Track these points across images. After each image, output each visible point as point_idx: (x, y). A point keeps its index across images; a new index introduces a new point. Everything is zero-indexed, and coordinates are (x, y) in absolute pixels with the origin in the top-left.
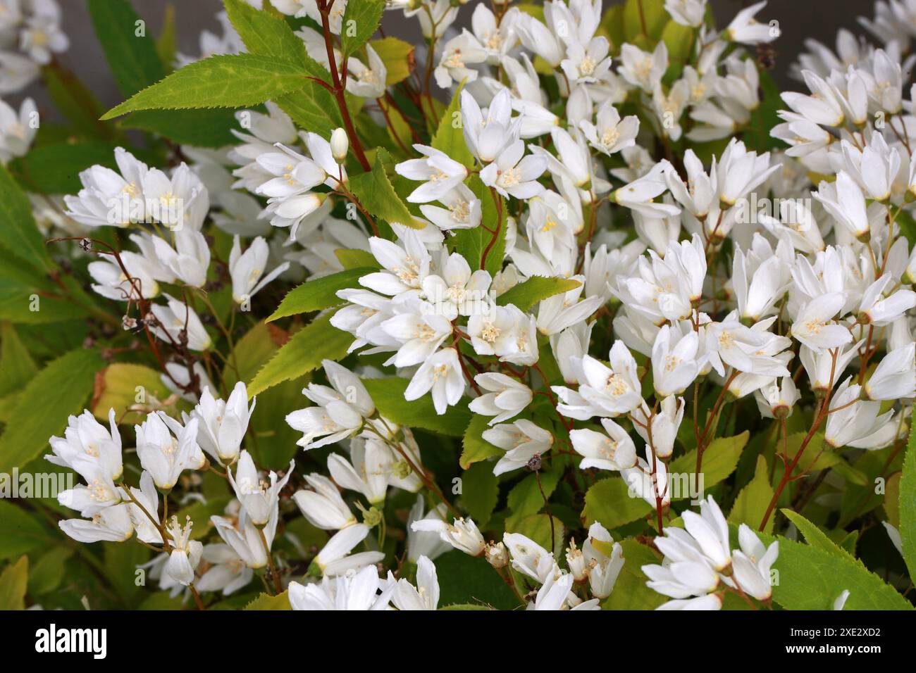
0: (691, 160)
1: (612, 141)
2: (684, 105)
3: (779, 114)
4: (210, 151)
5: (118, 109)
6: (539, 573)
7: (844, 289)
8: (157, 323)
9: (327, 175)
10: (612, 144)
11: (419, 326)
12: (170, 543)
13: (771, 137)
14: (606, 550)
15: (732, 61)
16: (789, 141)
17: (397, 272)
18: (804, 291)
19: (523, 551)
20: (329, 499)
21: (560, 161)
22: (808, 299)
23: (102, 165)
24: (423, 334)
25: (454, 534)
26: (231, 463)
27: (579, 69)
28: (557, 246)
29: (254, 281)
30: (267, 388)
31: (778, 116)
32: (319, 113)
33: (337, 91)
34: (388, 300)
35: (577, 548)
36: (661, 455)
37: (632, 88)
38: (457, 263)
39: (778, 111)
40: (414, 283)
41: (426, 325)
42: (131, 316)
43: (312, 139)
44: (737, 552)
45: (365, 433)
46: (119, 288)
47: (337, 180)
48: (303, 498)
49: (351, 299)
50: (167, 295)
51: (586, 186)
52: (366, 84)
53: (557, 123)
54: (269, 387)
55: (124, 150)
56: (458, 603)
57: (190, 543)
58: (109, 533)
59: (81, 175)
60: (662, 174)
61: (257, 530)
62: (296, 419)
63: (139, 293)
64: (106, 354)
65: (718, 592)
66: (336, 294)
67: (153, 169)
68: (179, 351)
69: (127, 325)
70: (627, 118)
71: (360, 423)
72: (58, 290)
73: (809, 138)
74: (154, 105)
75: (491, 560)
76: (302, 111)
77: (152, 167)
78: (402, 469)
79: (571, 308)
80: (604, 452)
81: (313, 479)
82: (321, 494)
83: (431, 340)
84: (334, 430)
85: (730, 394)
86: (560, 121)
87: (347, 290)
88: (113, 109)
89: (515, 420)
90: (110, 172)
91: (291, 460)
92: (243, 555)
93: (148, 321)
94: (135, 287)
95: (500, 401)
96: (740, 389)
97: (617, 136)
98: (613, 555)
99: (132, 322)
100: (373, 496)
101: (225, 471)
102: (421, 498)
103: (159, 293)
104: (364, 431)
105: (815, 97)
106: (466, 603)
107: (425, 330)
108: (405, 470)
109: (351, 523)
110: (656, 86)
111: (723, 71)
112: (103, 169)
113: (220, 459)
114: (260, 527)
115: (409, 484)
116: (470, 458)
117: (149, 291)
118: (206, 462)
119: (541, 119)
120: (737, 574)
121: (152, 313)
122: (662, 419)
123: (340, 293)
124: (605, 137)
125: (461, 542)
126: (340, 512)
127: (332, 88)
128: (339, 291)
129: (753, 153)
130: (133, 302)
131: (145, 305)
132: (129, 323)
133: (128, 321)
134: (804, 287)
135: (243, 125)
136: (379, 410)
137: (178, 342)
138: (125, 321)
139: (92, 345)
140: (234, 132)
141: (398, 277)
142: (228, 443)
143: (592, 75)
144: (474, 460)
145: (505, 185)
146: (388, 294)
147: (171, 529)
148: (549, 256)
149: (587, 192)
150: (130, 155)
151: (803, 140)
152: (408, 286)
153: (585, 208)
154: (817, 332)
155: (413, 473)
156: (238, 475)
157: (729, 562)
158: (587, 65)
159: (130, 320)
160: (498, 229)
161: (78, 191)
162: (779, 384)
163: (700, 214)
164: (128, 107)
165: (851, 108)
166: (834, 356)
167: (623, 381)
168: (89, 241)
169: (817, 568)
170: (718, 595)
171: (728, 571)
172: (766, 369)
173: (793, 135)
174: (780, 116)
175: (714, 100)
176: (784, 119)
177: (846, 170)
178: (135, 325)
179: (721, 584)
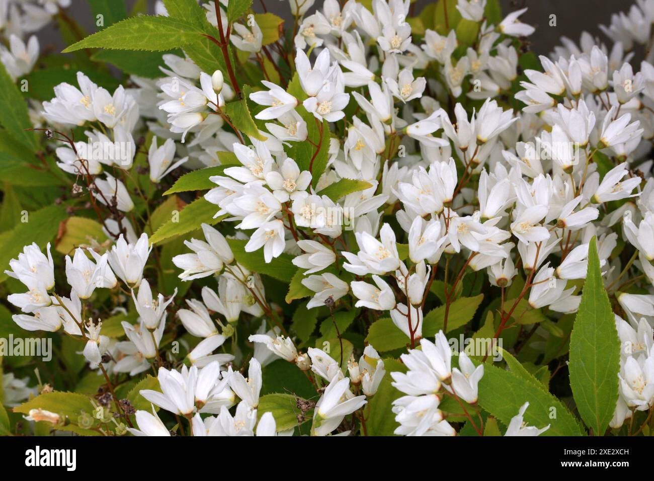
0: (459, 110)
1: (407, 93)
2: (465, 73)
3: (521, 84)
4: (148, 80)
5: (74, 46)
6: (328, 375)
7: (549, 204)
8: (97, 190)
9: (208, 101)
10: (407, 96)
11: (259, 203)
12: (87, 335)
13: (515, 99)
14: (373, 363)
15: (501, 47)
16: (526, 102)
17: (250, 168)
18: (522, 202)
19: (320, 360)
20: (201, 317)
21: (372, 104)
22: (524, 208)
23: (68, 83)
24: (261, 209)
25: (276, 346)
26: (135, 287)
27: (391, 44)
28: (364, 161)
29: (164, 168)
30: (163, 239)
31: (521, 85)
32: (211, 59)
33: (222, 46)
34: (241, 185)
35: (355, 361)
36: (414, 303)
37: (431, 60)
38: (290, 165)
39: (521, 82)
40: (260, 175)
41: (263, 203)
42: (79, 184)
43: (204, 76)
44: (455, 370)
45: (225, 274)
46: (73, 165)
47: (215, 105)
48: (184, 316)
49: (218, 183)
50: (107, 173)
51: (388, 122)
52: (247, 42)
53: (374, 78)
54: (165, 239)
55: (83, 74)
56: (278, 392)
57: (100, 337)
58: (44, 325)
59: (55, 88)
60: (439, 118)
61: (150, 333)
62: (179, 261)
63: (87, 170)
64: (68, 210)
65: (439, 394)
66: (209, 178)
67: (101, 88)
68: (111, 210)
69: (75, 190)
70: (419, 78)
71: (221, 267)
72: (41, 165)
73: (540, 102)
74: (98, 45)
75: (299, 365)
76: (201, 57)
77: (100, 86)
78: (249, 300)
79: (366, 201)
80: (373, 297)
81: (193, 303)
82: (197, 314)
83: (266, 213)
84: (204, 269)
85: (470, 267)
86: (376, 77)
87: (217, 176)
88: (70, 46)
89: (323, 273)
90: (73, 88)
91: (175, 288)
92: (141, 349)
93: (91, 189)
94: (83, 165)
95: (312, 258)
96: (476, 264)
97: (411, 91)
98: (378, 367)
99: (79, 189)
100: (230, 316)
101: (129, 291)
102: (264, 322)
103: (102, 171)
104: (225, 273)
105: (547, 74)
106: (284, 393)
107: (263, 206)
108: (251, 301)
109: (214, 334)
110: (447, 59)
111: (494, 53)
112: (68, 85)
113: (128, 283)
114: (151, 330)
115: (256, 311)
116: (292, 296)
117: (94, 170)
118: (117, 284)
119: (362, 75)
120: (454, 383)
121: (94, 184)
122: (414, 279)
123: (212, 178)
124: (403, 90)
125: (281, 351)
126: (207, 325)
127: (219, 43)
128: (211, 177)
129: (501, 109)
130: (81, 176)
131: (90, 178)
132: (77, 189)
133: (76, 187)
134: (523, 201)
135: (166, 63)
136: (236, 259)
137: (111, 205)
138: (75, 187)
139: (60, 203)
140: (161, 68)
141: (251, 170)
142: (134, 273)
143: (399, 48)
144: (295, 298)
145: (321, 113)
146: (243, 182)
147: (88, 327)
148: (359, 167)
149: (389, 126)
150: (87, 78)
151: (535, 103)
152: (256, 177)
153: (387, 137)
154: (527, 230)
155: (257, 303)
156: (139, 295)
157: (449, 376)
158: (395, 41)
159: (78, 186)
160: (320, 144)
161: (51, 99)
162: (503, 264)
163: (463, 147)
164: (80, 46)
165: (570, 82)
166: (539, 248)
167: (388, 251)
168: (51, 132)
169: (510, 386)
170: (438, 396)
171: (448, 381)
172: (491, 251)
173: (529, 99)
174: (522, 85)
175: (487, 72)
176: (525, 87)
177: (559, 124)
178: (81, 191)
179: (442, 389)
